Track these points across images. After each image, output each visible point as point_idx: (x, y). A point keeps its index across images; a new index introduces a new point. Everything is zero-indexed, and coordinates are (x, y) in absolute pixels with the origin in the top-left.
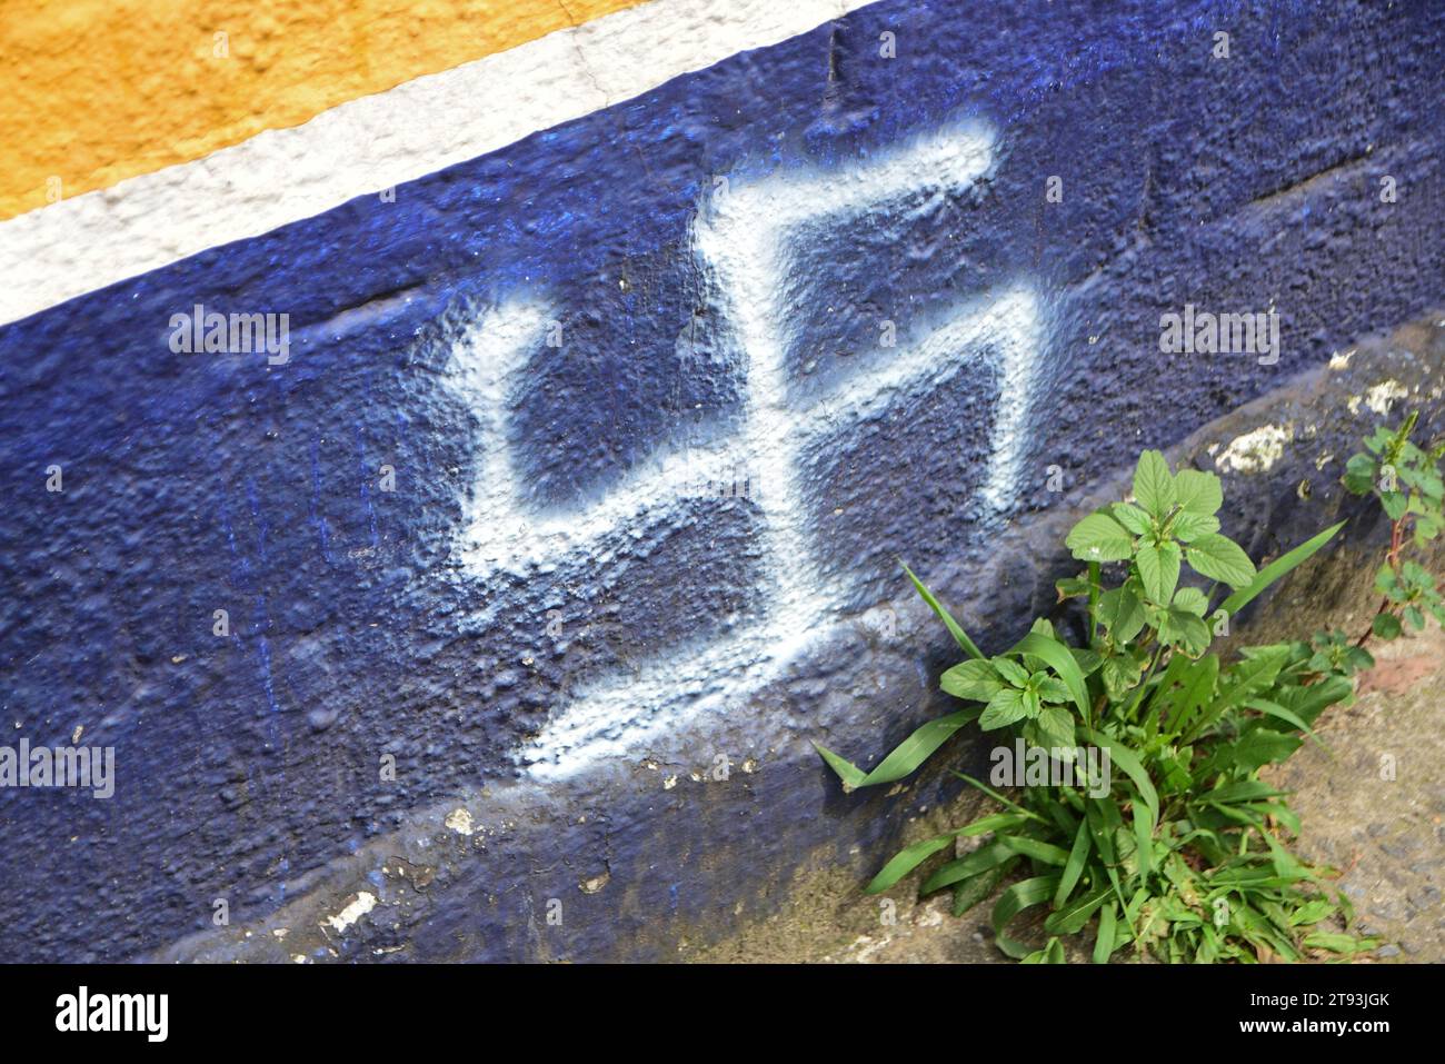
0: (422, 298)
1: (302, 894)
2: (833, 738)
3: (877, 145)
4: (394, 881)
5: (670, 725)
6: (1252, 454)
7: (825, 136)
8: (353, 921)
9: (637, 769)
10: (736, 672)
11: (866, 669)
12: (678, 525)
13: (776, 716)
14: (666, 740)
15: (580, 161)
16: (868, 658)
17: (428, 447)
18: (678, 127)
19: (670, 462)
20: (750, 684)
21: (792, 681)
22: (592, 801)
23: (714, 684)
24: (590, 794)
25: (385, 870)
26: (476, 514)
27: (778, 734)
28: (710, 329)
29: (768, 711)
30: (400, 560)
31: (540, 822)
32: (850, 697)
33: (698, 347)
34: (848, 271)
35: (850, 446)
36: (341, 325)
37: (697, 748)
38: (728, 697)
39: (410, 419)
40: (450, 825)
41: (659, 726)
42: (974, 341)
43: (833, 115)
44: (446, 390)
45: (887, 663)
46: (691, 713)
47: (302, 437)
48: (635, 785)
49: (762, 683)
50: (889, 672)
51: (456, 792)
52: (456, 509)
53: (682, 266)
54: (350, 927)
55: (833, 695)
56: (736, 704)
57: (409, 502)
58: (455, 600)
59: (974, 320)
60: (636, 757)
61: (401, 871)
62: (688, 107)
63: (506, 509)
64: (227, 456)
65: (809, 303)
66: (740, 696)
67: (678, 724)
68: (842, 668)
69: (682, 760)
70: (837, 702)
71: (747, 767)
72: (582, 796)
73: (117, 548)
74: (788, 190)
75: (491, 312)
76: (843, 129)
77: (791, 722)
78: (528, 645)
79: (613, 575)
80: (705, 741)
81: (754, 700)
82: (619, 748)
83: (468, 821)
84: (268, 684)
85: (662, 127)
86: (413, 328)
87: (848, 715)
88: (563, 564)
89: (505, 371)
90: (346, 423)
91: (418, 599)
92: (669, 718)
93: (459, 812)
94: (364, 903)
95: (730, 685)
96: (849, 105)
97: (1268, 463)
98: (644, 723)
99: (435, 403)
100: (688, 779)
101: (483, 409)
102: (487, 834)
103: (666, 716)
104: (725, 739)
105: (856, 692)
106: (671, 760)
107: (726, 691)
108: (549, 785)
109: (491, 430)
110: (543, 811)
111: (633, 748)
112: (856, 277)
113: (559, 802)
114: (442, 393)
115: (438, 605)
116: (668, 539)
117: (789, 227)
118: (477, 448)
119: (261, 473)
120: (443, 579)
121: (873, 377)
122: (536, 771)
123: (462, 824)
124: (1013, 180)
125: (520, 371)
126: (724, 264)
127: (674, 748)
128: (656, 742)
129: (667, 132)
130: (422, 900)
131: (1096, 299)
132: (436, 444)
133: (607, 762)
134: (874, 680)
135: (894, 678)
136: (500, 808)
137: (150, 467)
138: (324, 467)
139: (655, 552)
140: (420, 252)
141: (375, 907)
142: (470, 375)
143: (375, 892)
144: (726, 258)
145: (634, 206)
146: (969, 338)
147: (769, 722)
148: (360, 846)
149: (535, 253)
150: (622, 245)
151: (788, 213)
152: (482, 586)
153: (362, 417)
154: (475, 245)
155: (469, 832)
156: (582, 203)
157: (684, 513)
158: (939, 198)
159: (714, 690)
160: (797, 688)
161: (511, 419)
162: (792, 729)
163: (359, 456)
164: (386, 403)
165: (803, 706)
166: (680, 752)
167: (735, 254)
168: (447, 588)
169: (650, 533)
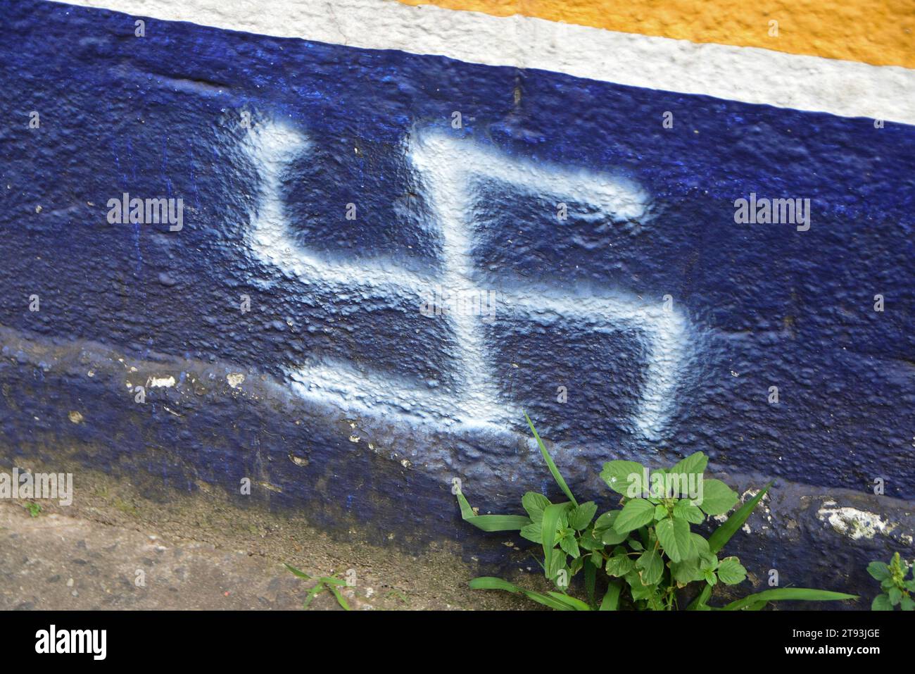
0: (228, 94)
1: (156, 361)
2: (467, 485)
3: (546, 159)
4: (187, 382)
5: (383, 415)
6: (850, 524)
7: (504, 134)
8: (159, 386)
9: (344, 421)
10: (435, 414)
11: (511, 465)
12: (391, 306)
13: (442, 451)
14: (373, 419)
15: (326, 67)
16: (515, 460)
17: (231, 175)
18: (395, 79)
19: (391, 269)
20: (440, 426)
21: (461, 440)
22: (306, 417)
23: (420, 412)
24: (308, 414)
25: (188, 375)
26: (259, 226)
27: (437, 461)
28: (419, 207)
29: (440, 446)
30: (215, 226)
31: (275, 408)
32: (492, 472)
33: (411, 214)
34: (524, 225)
35: (524, 331)
36: (180, 85)
37: (385, 434)
38: (424, 423)
39: (220, 154)
40: (229, 377)
41: (377, 411)
42: (628, 320)
43: (513, 125)
44: (242, 150)
45: (524, 470)
46: (399, 417)
47: (158, 131)
48: (334, 426)
49: (447, 430)
50: (522, 476)
51: (248, 367)
52: (247, 217)
53: (396, 160)
54: (156, 388)
55: (482, 464)
56: (425, 430)
57: (219, 198)
58: (246, 265)
59: (629, 307)
60: (349, 416)
61: (193, 381)
62: (403, 71)
63: (279, 234)
64: (116, 118)
65: (493, 228)
66: (430, 428)
67: (387, 417)
68: (496, 454)
69: (372, 434)
70: (481, 468)
71: (404, 463)
72: (303, 412)
73: (59, 132)
74: (479, 154)
75: (271, 122)
76: (518, 136)
77: (449, 461)
78: (291, 315)
79: (348, 310)
80: (392, 434)
81: (436, 435)
82: (345, 405)
83: (240, 382)
84: (137, 244)
85: (384, 74)
86: (221, 107)
87: (484, 480)
88: (315, 284)
89: (278, 159)
90: (182, 137)
91: (224, 251)
92: (385, 412)
93: (241, 376)
94: (169, 382)
95: (429, 419)
96: (524, 125)
97: (857, 535)
98: (369, 404)
99: (235, 154)
100: (366, 444)
101: (264, 172)
102: (241, 393)
103: (383, 409)
104: (403, 441)
105: (497, 473)
106: (366, 430)
107: (425, 421)
108: (296, 396)
109: (269, 187)
110: (281, 404)
111: (352, 411)
112: (529, 231)
113: (290, 406)
114: (240, 151)
115: (236, 261)
116: (384, 310)
117: (478, 176)
118: (260, 192)
119: (134, 136)
120: (240, 249)
121: (544, 300)
122: (296, 386)
123: (234, 381)
124: (664, 235)
125: (287, 164)
126: (428, 174)
127: (373, 426)
128: (367, 417)
129: (387, 78)
130: (196, 400)
131: (738, 349)
132: (236, 176)
133: (333, 407)
134: (511, 474)
135: (523, 481)
136: (261, 388)
137: (75, 101)
138: (170, 153)
139: (375, 312)
140: (226, 69)
141: (172, 387)
142: (258, 150)
143: (177, 381)
144: (429, 172)
145: (362, 110)
146: (624, 316)
147: (436, 451)
148: (191, 359)
149: (296, 104)
150: (355, 128)
151: (478, 168)
152: (262, 267)
153: (192, 138)
154: (259, 81)
155: (233, 386)
156: (328, 92)
157: (396, 302)
158: (600, 216)
159: (418, 415)
160: (461, 446)
161: (281, 187)
162: (446, 464)
163: (190, 159)
164: (206, 138)
165: (461, 458)
166: (373, 430)
167: (436, 172)
168: (241, 255)
169: (373, 300)
